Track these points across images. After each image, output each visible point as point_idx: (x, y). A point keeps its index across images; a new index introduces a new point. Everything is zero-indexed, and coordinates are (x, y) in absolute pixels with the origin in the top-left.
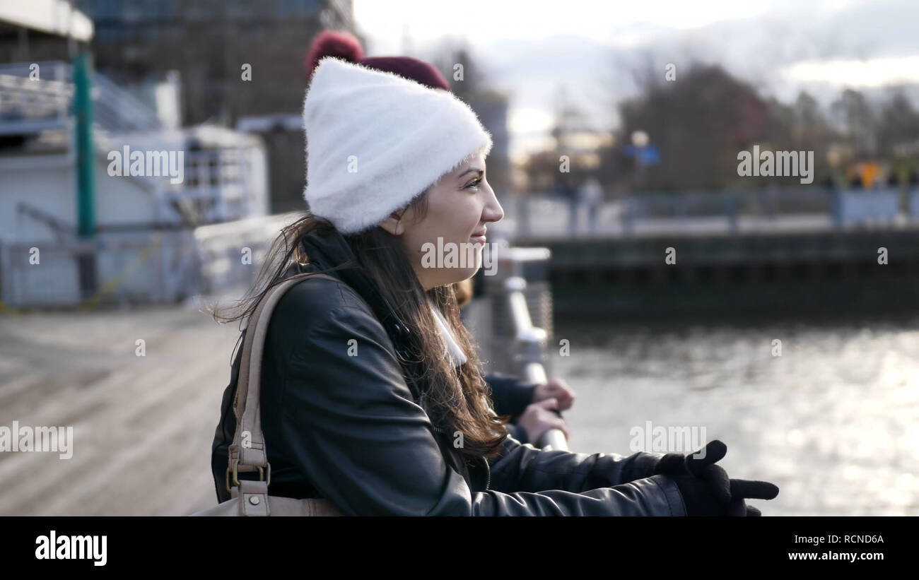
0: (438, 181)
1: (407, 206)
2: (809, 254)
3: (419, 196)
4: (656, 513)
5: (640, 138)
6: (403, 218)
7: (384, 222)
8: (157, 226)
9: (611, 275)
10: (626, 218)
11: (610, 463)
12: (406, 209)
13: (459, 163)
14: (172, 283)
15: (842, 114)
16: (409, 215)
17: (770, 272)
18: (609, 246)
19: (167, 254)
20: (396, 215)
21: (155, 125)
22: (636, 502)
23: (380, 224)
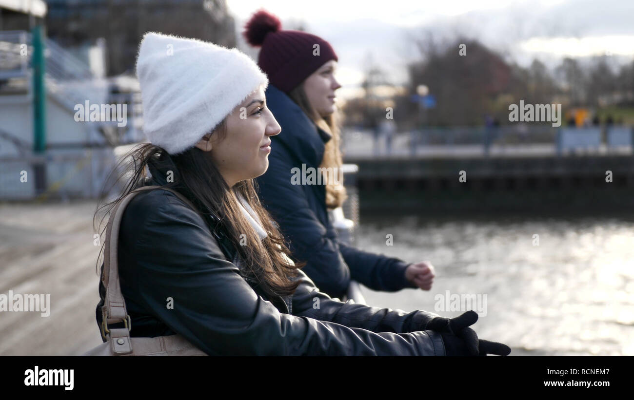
0: (233, 112)
1: (213, 131)
2: (539, 171)
3: (220, 123)
4: (425, 354)
5: (423, 90)
6: (211, 139)
7: (199, 143)
8: (89, 145)
9: (401, 184)
10: (412, 145)
11: (396, 316)
12: (212, 134)
13: (246, 98)
14: (98, 185)
15: (563, 75)
16: (215, 137)
17: (511, 183)
18: (400, 164)
19: (95, 165)
20: (206, 138)
21: (88, 75)
22: (412, 345)
23: (195, 145)
